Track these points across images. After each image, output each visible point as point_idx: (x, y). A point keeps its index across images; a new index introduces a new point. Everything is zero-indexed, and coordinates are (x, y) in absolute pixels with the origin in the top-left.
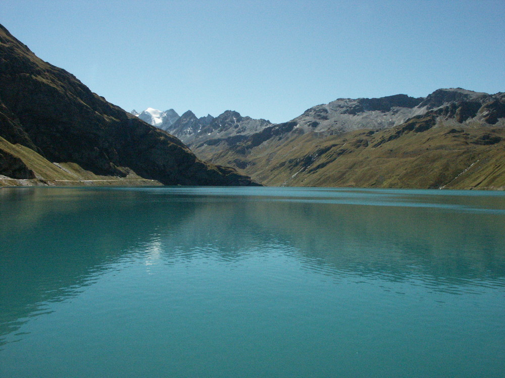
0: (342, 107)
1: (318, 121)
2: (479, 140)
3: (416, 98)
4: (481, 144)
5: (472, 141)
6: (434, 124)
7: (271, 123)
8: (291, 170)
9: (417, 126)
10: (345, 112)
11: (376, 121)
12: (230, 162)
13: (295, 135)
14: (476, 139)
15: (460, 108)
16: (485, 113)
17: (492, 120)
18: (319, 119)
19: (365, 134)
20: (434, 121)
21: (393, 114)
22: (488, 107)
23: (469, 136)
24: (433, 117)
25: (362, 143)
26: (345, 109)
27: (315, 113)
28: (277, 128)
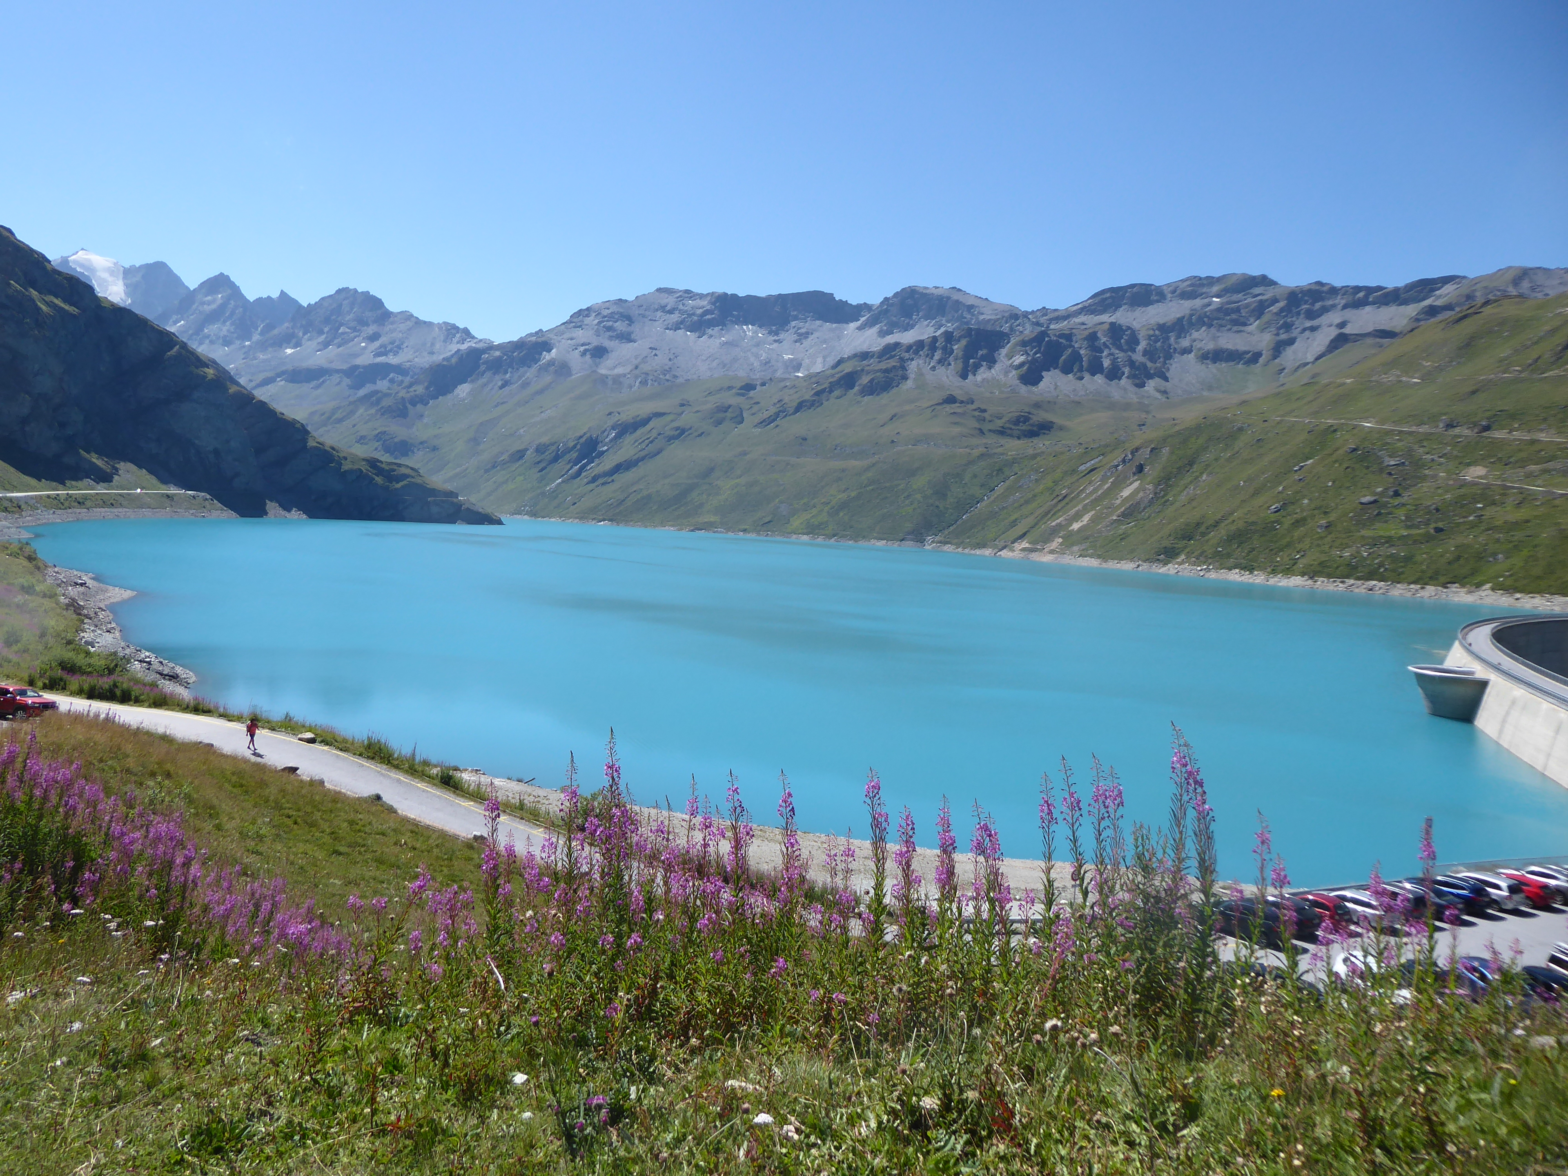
0: (671, 312)
1: (607, 343)
2: (1007, 425)
3: (854, 303)
4: (1011, 436)
5: (991, 426)
6: (905, 378)
7: (473, 337)
8: (540, 471)
9: (865, 380)
10: (676, 327)
11: (757, 356)
12: (363, 437)
13: (548, 378)
14: (1000, 423)
15: (964, 342)
16: (1019, 359)
17: (1031, 376)
18: (611, 338)
19: (734, 391)
20: (904, 368)
21: (796, 342)
22: (1024, 344)
23: (986, 415)
24: (902, 360)
25: (729, 414)
26: (675, 317)
27: (599, 323)
28: (498, 353)
